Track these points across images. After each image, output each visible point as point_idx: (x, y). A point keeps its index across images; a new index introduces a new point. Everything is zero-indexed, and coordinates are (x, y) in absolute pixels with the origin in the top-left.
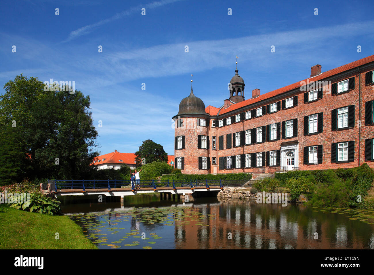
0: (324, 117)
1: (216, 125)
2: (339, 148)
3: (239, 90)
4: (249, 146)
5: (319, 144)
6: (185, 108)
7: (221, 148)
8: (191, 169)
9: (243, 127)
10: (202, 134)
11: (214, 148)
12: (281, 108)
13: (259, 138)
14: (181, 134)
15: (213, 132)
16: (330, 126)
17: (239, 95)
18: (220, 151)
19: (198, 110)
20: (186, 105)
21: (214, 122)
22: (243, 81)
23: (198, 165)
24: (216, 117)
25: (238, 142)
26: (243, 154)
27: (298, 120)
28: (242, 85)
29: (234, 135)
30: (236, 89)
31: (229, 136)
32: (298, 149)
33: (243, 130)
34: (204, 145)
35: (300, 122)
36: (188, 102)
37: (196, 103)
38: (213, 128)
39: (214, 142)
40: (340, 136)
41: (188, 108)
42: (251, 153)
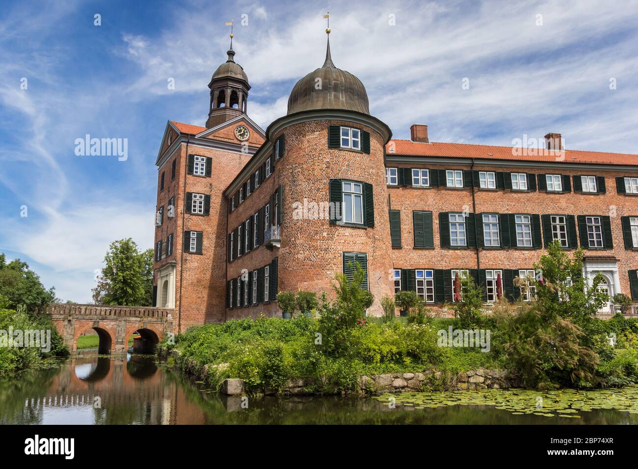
4: (494, 252)
9: (474, 204)
12: (572, 189)
25: (458, 235)
26: (476, 268)
29: (444, 217)
32: (618, 273)
33: (474, 210)
35: (614, 224)
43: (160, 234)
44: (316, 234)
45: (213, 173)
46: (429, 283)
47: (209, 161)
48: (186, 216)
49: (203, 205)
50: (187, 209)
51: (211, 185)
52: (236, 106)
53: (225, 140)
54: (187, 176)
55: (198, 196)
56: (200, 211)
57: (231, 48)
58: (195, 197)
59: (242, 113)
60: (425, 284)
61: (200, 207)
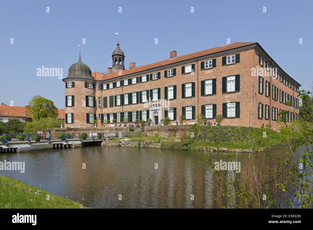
0: (177, 89)
1: (101, 88)
2: (186, 110)
3: (120, 60)
4: (126, 106)
5: (175, 107)
6: (74, 73)
7: (105, 106)
8: (80, 123)
9: (122, 91)
10: (90, 95)
11: (100, 106)
12: (149, 80)
13: (134, 100)
14: (70, 94)
15: (99, 93)
16: (181, 95)
17: (120, 64)
18: (104, 109)
19: (86, 75)
20: (75, 70)
21: (99, 86)
22: (123, 53)
23: (86, 120)
24: (100, 82)
25: (119, 103)
26: (122, 112)
27: (161, 89)
28: (122, 57)
29: (116, 97)
30: (118, 59)
31: (111, 97)
32: (161, 110)
33: (123, 93)
34: (91, 103)
35: (162, 91)
36: (77, 68)
37: (84, 69)
38: (99, 91)
39: (99, 101)
40: (187, 102)
41: (77, 73)
42: (128, 111)
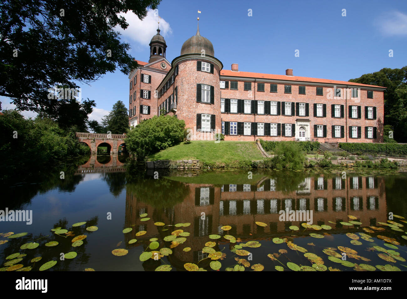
4: (261, 116)
5: (324, 124)
26: (254, 122)
32: (310, 126)
33: (255, 99)
42: (264, 122)
43: (131, 106)
44: (191, 106)
45: (152, 82)
46: (235, 127)
47: (150, 77)
48: (141, 99)
49: (148, 95)
50: (141, 96)
51: (151, 87)
52: (161, 54)
53: (157, 68)
54: (141, 83)
55: (146, 91)
56: (147, 97)
57: (159, 28)
58: (144, 91)
59: (164, 57)
60: (233, 127)
61: (147, 96)
